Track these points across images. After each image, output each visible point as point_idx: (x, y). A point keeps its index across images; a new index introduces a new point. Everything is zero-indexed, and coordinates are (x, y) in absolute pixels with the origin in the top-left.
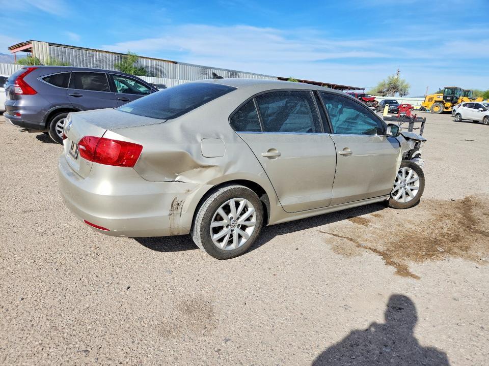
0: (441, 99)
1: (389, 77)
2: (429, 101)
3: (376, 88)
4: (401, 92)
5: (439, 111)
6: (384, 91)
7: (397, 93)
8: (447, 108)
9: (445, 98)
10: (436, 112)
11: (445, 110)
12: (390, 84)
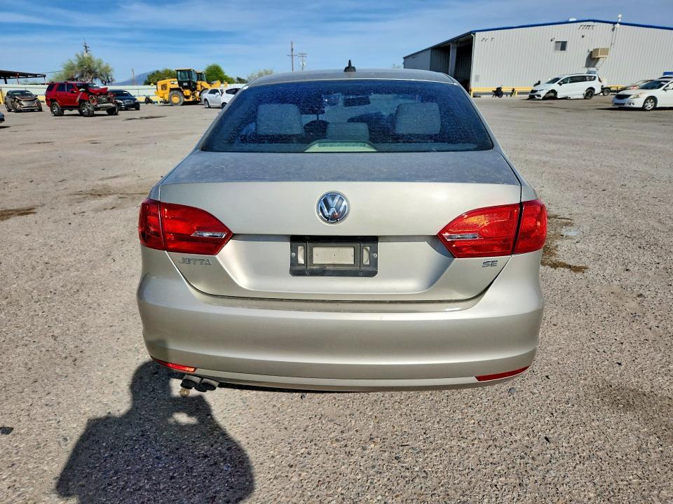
0: (177, 86)
1: (77, 56)
2: (162, 89)
3: (63, 73)
4: (102, 78)
5: (180, 102)
6: (77, 76)
7: (97, 79)
8: (187, 97)
9: (180, 83)
10: (176, 104)
11: (186, 100)
12: (82, 66)
